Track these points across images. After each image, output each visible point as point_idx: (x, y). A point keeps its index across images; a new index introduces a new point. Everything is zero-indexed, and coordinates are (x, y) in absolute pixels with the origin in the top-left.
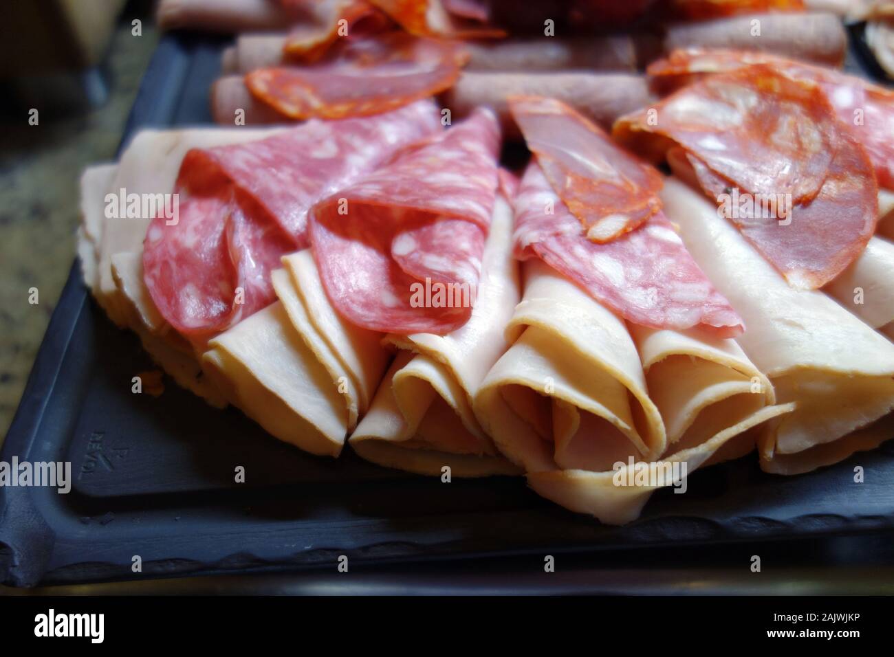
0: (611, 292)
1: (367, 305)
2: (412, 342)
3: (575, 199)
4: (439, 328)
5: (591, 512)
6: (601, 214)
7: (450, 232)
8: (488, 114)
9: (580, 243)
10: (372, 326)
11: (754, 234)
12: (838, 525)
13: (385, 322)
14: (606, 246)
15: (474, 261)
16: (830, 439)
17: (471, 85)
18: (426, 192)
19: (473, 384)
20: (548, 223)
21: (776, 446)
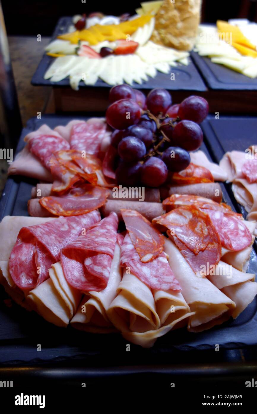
0: (146, 279)
1: (77, 281)
2: (89, 294)
3: (139, 247)
4: (97, 290)
5: (140, 345)
6: (145, 254)
7: (102, 258)
8: (115, 214)
9: (139, 263)
10: (78, 288)
11: (188, 260)
12: (209, 347)
13: (82, 287)
14: (146, 264)
15: (108, 268)
16: (205, 322)
17: (110, 204)
18: (96, 245)
19: (107, 307)
20: (130, 256)
21: (191, 324)
